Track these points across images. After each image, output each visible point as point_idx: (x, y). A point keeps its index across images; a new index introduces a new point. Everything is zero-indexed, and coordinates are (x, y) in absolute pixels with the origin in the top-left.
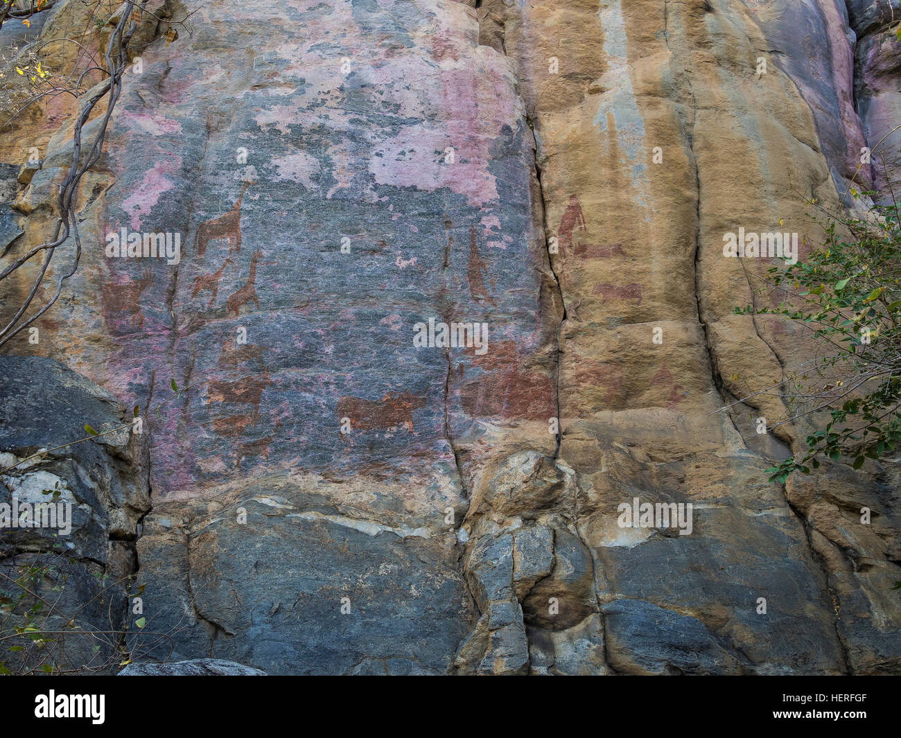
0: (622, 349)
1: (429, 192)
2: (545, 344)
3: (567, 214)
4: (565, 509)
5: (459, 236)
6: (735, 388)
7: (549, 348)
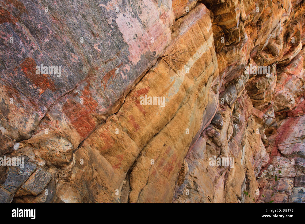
0: (120, 139)
1: (124, 41)
2: (104, 115)
3: (143, 89)
4: (61, 173)
5: (117, 61)
6: (132, 178)
7: (104, 117)
